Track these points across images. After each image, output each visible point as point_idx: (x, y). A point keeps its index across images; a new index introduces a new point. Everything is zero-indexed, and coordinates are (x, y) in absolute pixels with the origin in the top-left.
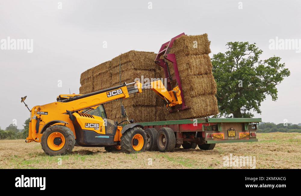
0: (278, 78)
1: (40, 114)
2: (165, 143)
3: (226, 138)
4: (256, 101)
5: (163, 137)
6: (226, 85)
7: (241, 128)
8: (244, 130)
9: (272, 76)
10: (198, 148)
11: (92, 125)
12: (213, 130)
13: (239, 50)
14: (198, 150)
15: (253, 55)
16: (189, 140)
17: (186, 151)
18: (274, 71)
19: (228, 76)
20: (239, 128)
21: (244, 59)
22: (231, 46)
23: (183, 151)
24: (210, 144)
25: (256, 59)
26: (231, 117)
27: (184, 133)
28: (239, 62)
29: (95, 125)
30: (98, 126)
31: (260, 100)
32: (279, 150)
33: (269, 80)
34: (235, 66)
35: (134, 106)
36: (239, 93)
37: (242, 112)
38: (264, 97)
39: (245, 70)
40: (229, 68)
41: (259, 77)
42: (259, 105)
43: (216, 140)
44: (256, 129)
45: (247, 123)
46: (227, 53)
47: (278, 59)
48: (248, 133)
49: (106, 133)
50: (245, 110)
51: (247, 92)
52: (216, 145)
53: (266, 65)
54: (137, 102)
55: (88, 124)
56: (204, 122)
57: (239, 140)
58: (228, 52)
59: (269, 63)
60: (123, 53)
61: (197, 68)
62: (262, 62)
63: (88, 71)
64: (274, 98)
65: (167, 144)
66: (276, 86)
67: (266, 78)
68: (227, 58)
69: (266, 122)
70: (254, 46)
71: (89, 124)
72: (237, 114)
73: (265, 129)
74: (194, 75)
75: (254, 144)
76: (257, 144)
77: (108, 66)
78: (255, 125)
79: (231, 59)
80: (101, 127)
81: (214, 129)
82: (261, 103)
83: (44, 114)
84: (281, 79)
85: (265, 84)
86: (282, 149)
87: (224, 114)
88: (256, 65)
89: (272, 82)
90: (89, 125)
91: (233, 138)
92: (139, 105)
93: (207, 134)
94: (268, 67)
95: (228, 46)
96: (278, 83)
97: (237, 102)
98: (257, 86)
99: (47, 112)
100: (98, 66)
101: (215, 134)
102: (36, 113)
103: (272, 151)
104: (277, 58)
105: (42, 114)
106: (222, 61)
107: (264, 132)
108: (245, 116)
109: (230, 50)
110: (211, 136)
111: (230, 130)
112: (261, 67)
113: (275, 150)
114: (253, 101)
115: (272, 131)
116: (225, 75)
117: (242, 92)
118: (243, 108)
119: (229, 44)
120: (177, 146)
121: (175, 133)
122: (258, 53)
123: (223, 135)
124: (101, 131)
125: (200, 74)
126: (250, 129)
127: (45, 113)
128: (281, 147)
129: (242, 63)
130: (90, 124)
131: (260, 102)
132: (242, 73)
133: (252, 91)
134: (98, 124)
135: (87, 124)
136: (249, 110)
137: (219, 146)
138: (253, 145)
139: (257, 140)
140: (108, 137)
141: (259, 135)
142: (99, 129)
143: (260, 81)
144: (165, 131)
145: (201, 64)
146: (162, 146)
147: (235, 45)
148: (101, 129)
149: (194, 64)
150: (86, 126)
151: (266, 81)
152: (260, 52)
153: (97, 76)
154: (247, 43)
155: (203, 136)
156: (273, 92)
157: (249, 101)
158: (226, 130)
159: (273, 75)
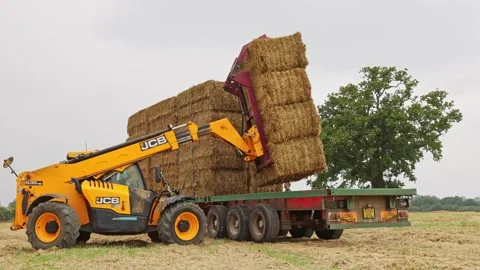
0: (444, 125)
2: (263, 228)
3: (360, 221)
4: (408, 162)
5: (260, 218)
6: (360, 136)
7: (383, 205)
8: (388, 208)
9: (433, 122)
10: (314, 236)
12: (339, 207)
13: (381, 79)
14: (315, 240)
15: (403, 87)
16: (301, 223)
17: (297, 242)
18: (436, 114)
19: (363, 122)
20: (381, 204)
21: (388, 95)
22: (368, 73)
23: (292, 242)
24: (334, 230)
25: (407, 94)
26: (368, 187)
27: (292, 213)
28: (381, 99)
29: (113, 200)
31: (414, 160)
32: (443, 239)
33: (428, 128)
34: (375, 105)
35: (212, 169)
36: (380, 149)
37: (385, 179)
38: (421, 155)
39: (390, 111)
40: (364, 109)
41: (412, 123)
42: (413, 167)
43: (344, 223)
44: (408, 206)
45: (394, 197)
46: (361, 85)
47: (442, 94)
48: (395, 213)
49: (131, 212)
50: (390, 176)
51: (393, 147)
52: (345, 232)
53: (424, 104)
54: (218, 163)
55: (101, 199)
56: (326, 194)
57: (380, 224)
58: (364, 83)
59: (429, 101)
60: (196, 85)
61: (282, 93)
62: (418, 100)
63: (140, 112)
64: (437, 157)
65: (266, 230)
66: (440, 138)
67: (424, 124)
68: (362, 93)
69: (424, 194)
70: (405, 73)
71: (103, 198)
72: (378, 182)
73: (423, 206)
74: (279, 105)
75: (405, 229)
76: (410, 229)
77: (172, 105)
78: (406, 200)
79: (367, 95)
80: (123, 202)
81: (341, 206)
82: (416, 165)
83: (37, 185)
84: (448, 127)
85: (422, 133)
86: (449, 237)
87: (357, 182)
88: (408, 104)
89: (434, 132)
90: (103, 200)
91: (370, 221)
92: (222, 168)
93: (330, 214)
94: (426, 107)
95: (363, 74)
96: (443, 132)
97: (378, 163)
98: (409, 137)
100: (156, 105)
101: (342, 214)
102: (23, 183)
103: (433, 241)
104: (442, 92)
105: (33, 185)
106: (354, 98)
107: (420, 211)
108: (391, 185)
109: (366, 79)
110: (335, 217)
111: (367, 207)
112: (416, 107)
113: (438, 240)
114: (403, 162)
115: (433, 210)
116: (358, 120)
117: (385, 146)
118: (387, 172)
119: (365, 70)
120: (282, 232)
121: (279, 212)
122: (411, 85)
123: (355, 215)
124: (123, 209)
125: (289, 102)
126: (398, 207)
127: (39, 184)
128: (448, 234)
129: (385, 101)
130: (105, 199)
131: (414, 162)
132: (385, 117)
133: (401, 145)
134: (118, 199)
135: (99, 198)
136: (396, 175)
137: (349, 234)
138: (403, 232)
139: (409, 224)
140: (135, 219)
141: (412, 216)
142: (120, 206)
143: (414, 130)
144: (262, 209)
145: (290, 85)
146: (258, 234)
147: (374, 72)
148: (123, 206)
149: (278, 87)
150: (98, 202)
151: (423, 129)
152: (415, 83)
153: (154, 121)
154: (393, 69)
155: (323, 217)
156: (435, 147)
157: (397, 161)
158: (360, 207)
159: (435, 119)
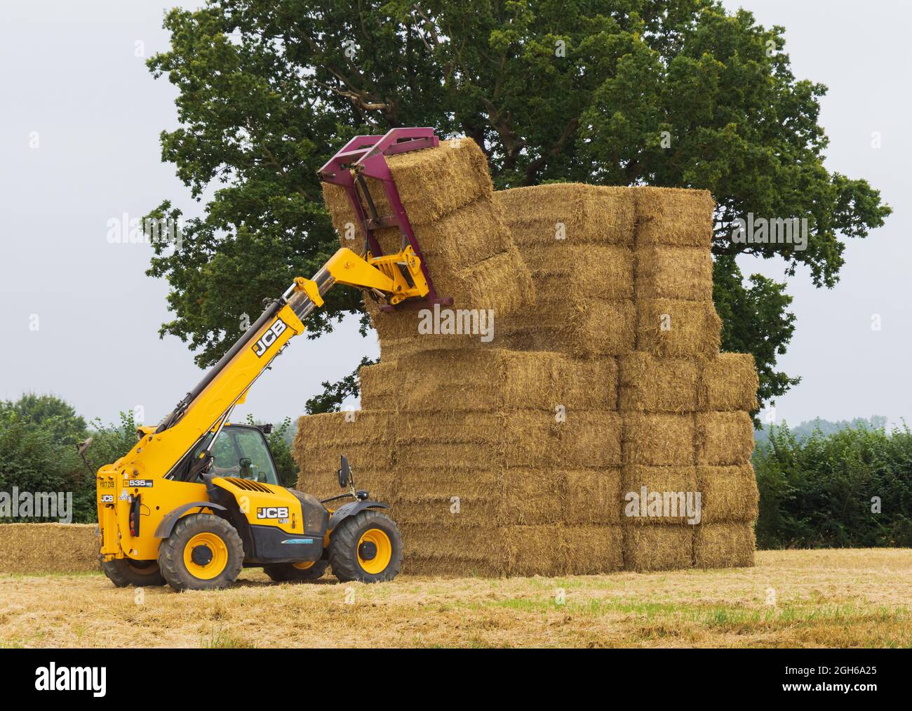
1: (135, 486)
11: (272, 513)
29: (279, 513)
30: (286, 512)
49: (305, 531)
55: (264, 510)
71: (267, 508)
80: (293, 515)
83: (145, 486)
90: (267, 513)
99: (151, 481)
102: (126, 483)
105: (140, 486)
124: (294, 526)
127: (148, 484)
130: (269, 510)
134: (286, 510)
135: (262, 508)
142: (289, 522)
148: (294, 522)
150: (259, 516)
